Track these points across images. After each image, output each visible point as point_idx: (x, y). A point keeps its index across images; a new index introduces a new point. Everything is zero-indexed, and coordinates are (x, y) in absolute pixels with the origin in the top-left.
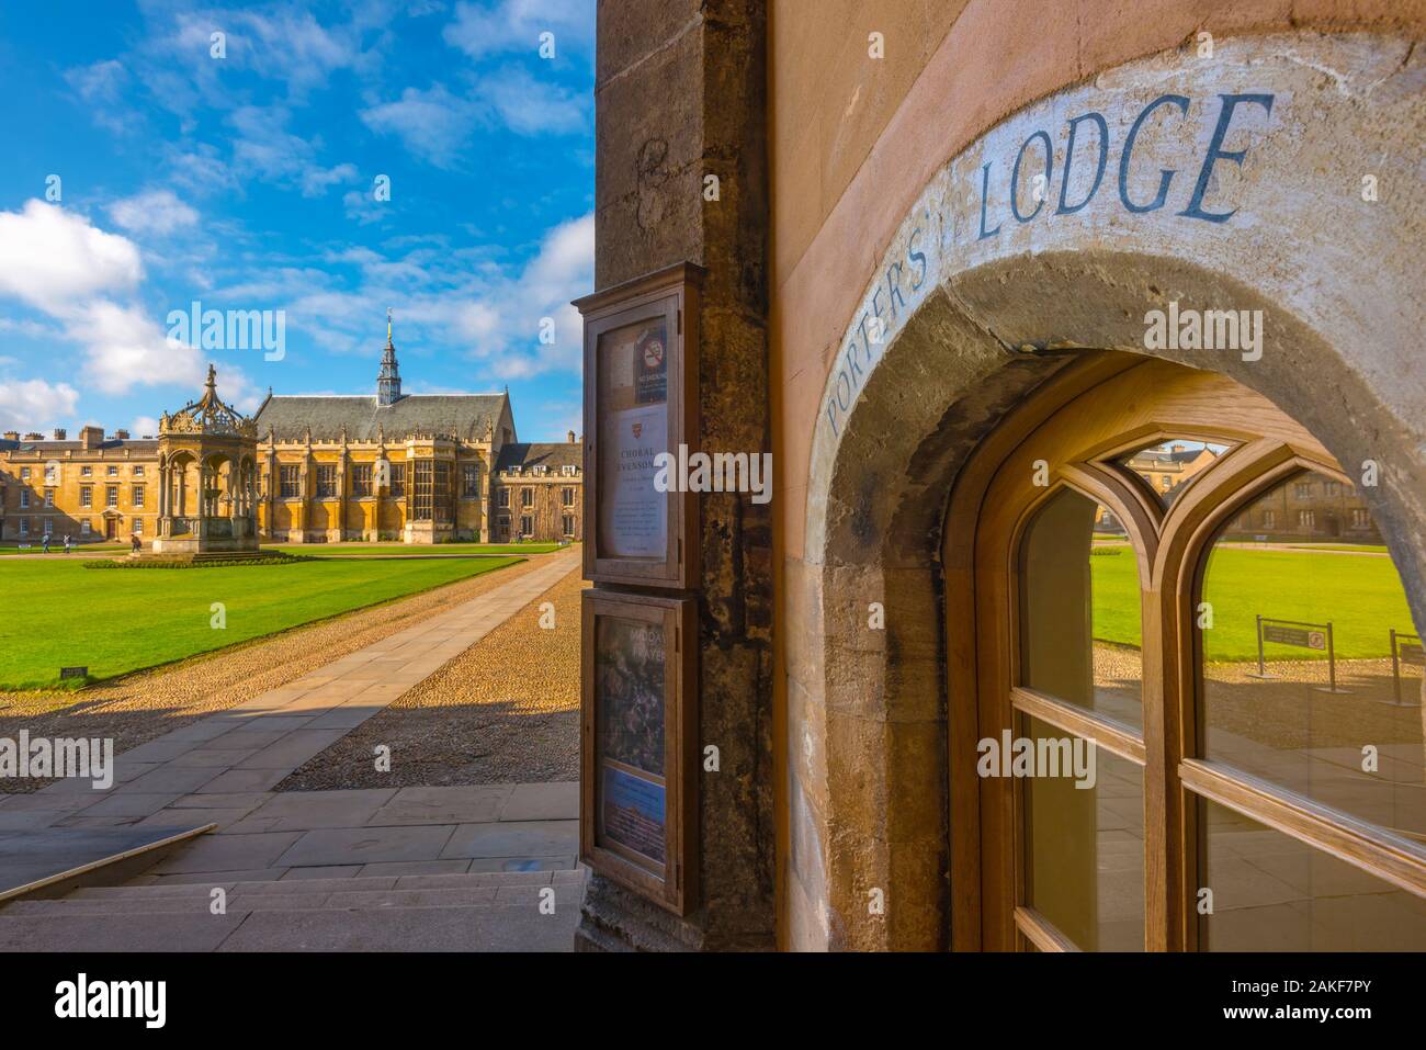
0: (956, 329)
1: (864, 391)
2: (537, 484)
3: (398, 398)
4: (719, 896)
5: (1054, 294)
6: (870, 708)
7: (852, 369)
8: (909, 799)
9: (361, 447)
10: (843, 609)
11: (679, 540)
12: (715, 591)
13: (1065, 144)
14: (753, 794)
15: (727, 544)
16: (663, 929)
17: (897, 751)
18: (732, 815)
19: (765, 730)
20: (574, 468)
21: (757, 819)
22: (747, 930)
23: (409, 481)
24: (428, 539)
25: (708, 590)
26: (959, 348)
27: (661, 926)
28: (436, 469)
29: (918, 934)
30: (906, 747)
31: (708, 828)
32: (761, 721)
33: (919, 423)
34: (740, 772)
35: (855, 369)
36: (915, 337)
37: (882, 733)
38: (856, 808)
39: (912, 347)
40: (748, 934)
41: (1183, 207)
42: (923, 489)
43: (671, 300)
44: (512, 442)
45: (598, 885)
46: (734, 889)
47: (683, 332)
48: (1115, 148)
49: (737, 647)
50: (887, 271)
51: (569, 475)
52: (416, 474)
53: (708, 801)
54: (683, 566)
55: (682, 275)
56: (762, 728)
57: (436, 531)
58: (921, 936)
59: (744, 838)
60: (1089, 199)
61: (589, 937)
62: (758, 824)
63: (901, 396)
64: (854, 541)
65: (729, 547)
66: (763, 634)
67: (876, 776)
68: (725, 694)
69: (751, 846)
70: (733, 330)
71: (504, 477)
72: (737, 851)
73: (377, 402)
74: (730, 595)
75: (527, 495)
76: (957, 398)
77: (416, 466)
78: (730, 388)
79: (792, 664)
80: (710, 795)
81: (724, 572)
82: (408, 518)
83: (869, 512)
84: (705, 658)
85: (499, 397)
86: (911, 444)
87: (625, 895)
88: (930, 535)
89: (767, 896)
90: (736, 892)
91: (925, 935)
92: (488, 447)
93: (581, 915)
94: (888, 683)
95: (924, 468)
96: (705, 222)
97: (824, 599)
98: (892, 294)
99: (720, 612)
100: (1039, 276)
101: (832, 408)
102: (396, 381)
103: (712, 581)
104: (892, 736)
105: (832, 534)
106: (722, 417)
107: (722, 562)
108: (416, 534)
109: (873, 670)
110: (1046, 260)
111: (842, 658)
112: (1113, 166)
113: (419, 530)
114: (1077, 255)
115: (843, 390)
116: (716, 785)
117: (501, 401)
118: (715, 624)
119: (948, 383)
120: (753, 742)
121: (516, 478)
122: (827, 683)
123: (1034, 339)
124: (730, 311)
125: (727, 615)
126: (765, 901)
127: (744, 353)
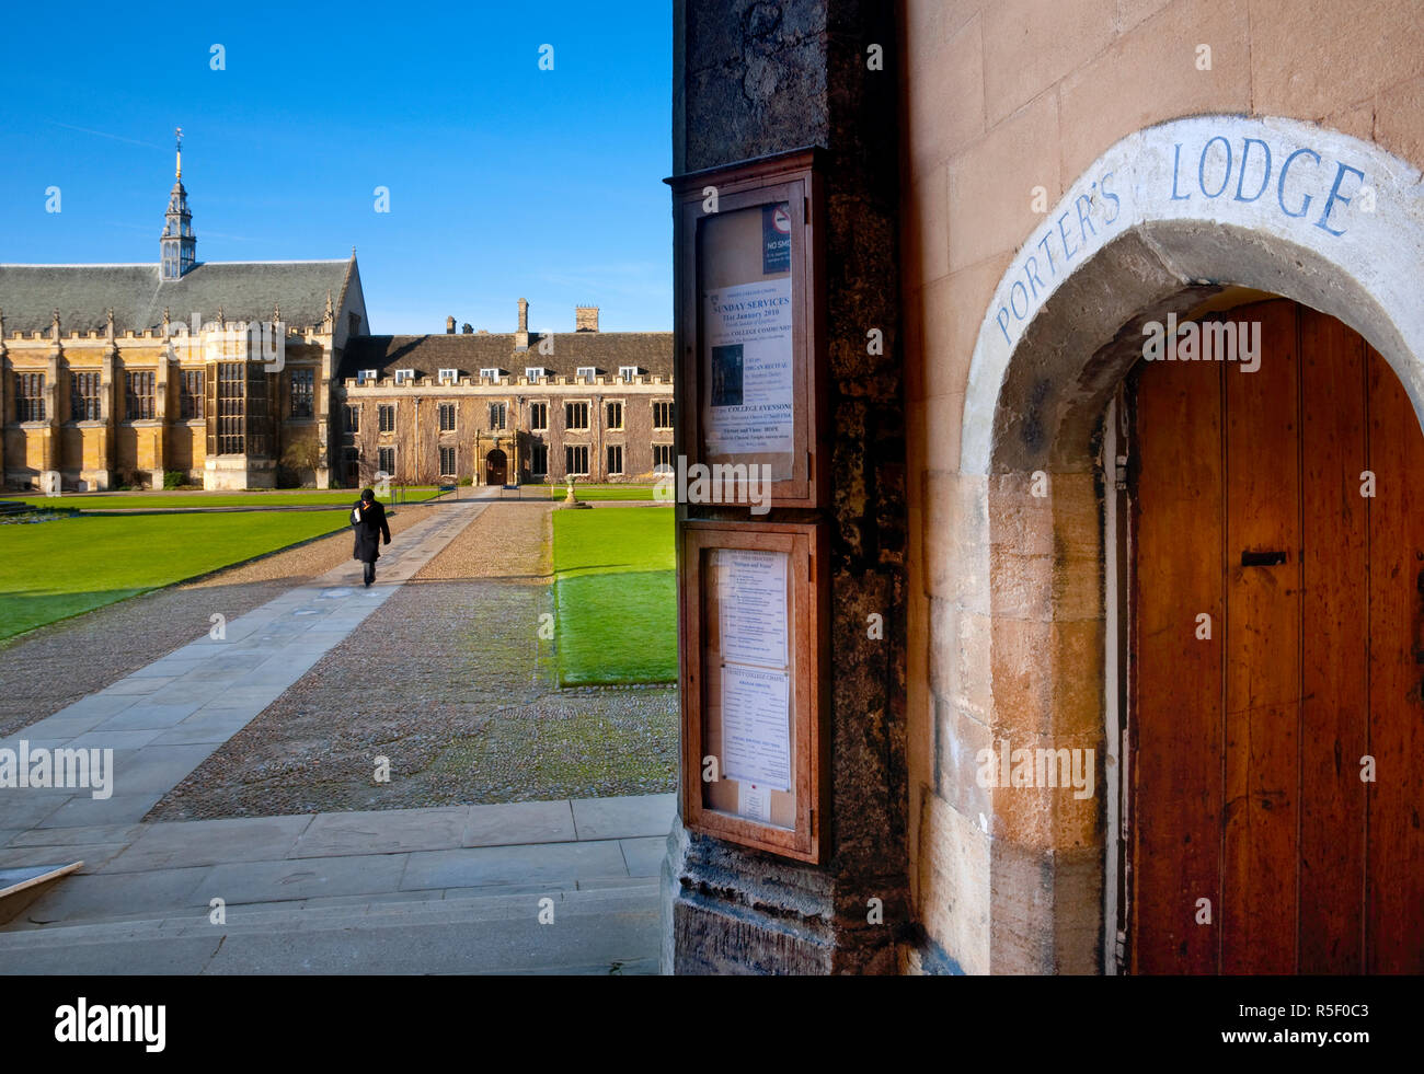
0: (1142, 260)
1: (1047, 303)
2: (401, 398)
3: (190, 267)
4: (850, 838)
5: (1230, 251)
6: (1036, 610)
7: (1031, 282)
8: (1072, 694)
9: (137, 342)
10: (1010, 516)
11: (810, 455)
12: (846, 511)
13: (1241, 153)
14: (884, 730)
15: (858, 459)
16: (786, 881)
17: (1062, 649)
18: (864, 753)
19: (898, 662)
20: (455, 372)
21: (889, 756)
22: (879, 873)
23: (210, 396)
24: (239, 482)
25: (838, 512)
26: (1144, 274)
27: (782, 879)
28: (249, 377)
29: (1077, 819)
30: (1070, 645)
31: (839, 767)
32: (894, 652)
33: (1097, 334)
34: (872, 707)
35: (1035, 282)
36: (1105, 262)
37: (1049, 631)
38: (1021, 708)
39: (1101, 269)
40: (880, 877)
41: (1317, 220)
42: (1090, 395)
43: (795, 186)
44: (362, 333)
45: (700, 850)
46: (865, 830)
47: (811, 221)
48: (1276, 170)
49: (869, 572)
50: (1076, 199)
51: (448, 383)
52: (220, 384)
53: (839, 740)
54: (813, 485)
55: (810, 159)
56: (895, 660)
57: (252, 472)
58: (1080, 821)
59: (875, 777)
60: (1258, 196)
61: (694, 905)
62: (890, 763)
63: (1083, 310)
64: (1022, 448)
65: (860, 463)
66: (898, 559)
67: (1041, 675)
68: (856, 625)
69: (882, 785)
70: (861, 220)
71: (351, 387)
72: (868, 790)
73: (161, 275)
74: (861, 515)
75: (386, 417)
76: (1134, 315)
77: (220, 373)
78: (859, 285)
79: (939, 583)
80: (841, 732)
81: (854, 490)
82: (209, 451)
83: (1039, 418)
84: (836, 585)
85: (342, 265)
86: (1086, 355)
87: (734, 855)
88: (1093, 441)
89: (899, 836)
90: (867, 834)
91: (1084, 820)
92: (327, 342)
93: (680, 884)
94: (1054, 584)
95: (1094, 376)
96: (830, 102)
97: (990, 506)
98: (1082, 221)
99: (852, 534)
100: (1220, 237)
101: (1003, 315)
102: (189, 242)
103: (842, 500)
104: (1057, 633)
105: (999, 441)
106: (852, 317)
107: (854, 479)
108: (222, 474)
109: (1040, 573)
110: (1227, 229)
111: (1009, 564)
112: (1274, 181)
113: (225, 470)
114: (1249, 232)
115: (1019, 298)
116: (846, 721)
117: (346, 273)
118: (848, 548)
119: (1130, 301)
120: (885, 675)
121: (370, 390)
122: (992, 590)
123: (1210, 277)
124: (858, 199)
125: (858, 539)
126: (896, 842)
127: (874, 245)
